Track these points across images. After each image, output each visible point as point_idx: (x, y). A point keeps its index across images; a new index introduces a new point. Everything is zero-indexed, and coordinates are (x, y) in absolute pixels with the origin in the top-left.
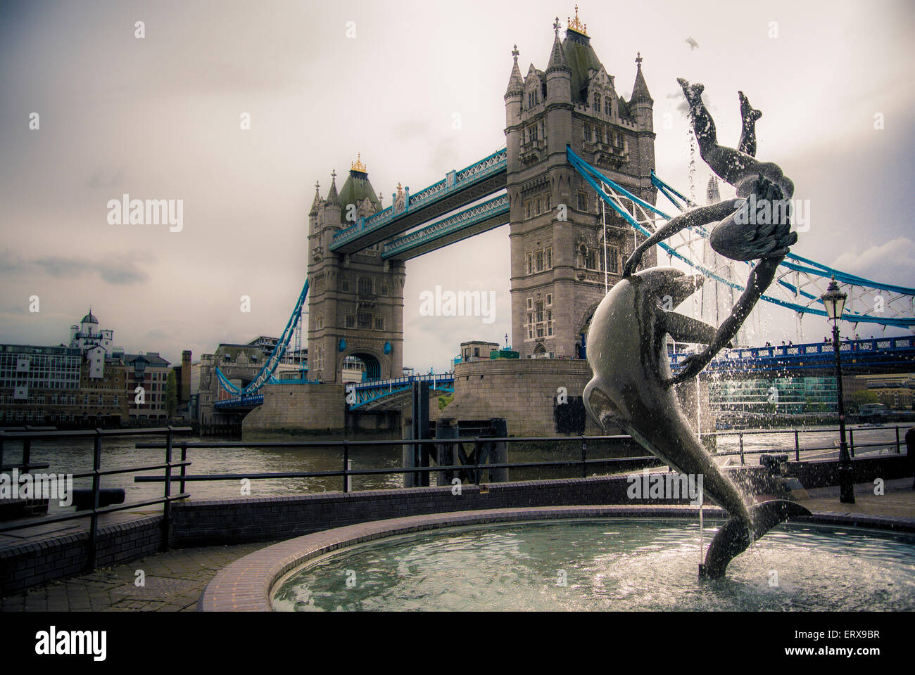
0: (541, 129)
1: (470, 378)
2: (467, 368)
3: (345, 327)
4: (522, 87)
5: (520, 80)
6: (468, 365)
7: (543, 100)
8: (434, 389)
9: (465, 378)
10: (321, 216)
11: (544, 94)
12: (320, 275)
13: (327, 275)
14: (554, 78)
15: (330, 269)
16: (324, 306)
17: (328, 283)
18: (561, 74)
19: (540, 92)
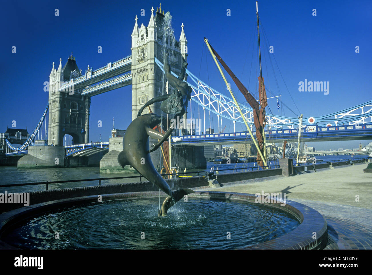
0: (145, 49)
1: (115, 144)
2: (114, 140)
3: (65, 123)
4: (138, 32)
5: (138, 30)
6: (114, 139)
7: (146, 38)
8: (101, 148)
9: (113, 144)
10: (55, 77)
11: (147, 36)
12: (54, 101)
13: (57, 101)
14: (151, 30)
15: (58, 99)
16: (56, 114)
17: (57, 104)
18: (153, 29)
19: (145, 35)
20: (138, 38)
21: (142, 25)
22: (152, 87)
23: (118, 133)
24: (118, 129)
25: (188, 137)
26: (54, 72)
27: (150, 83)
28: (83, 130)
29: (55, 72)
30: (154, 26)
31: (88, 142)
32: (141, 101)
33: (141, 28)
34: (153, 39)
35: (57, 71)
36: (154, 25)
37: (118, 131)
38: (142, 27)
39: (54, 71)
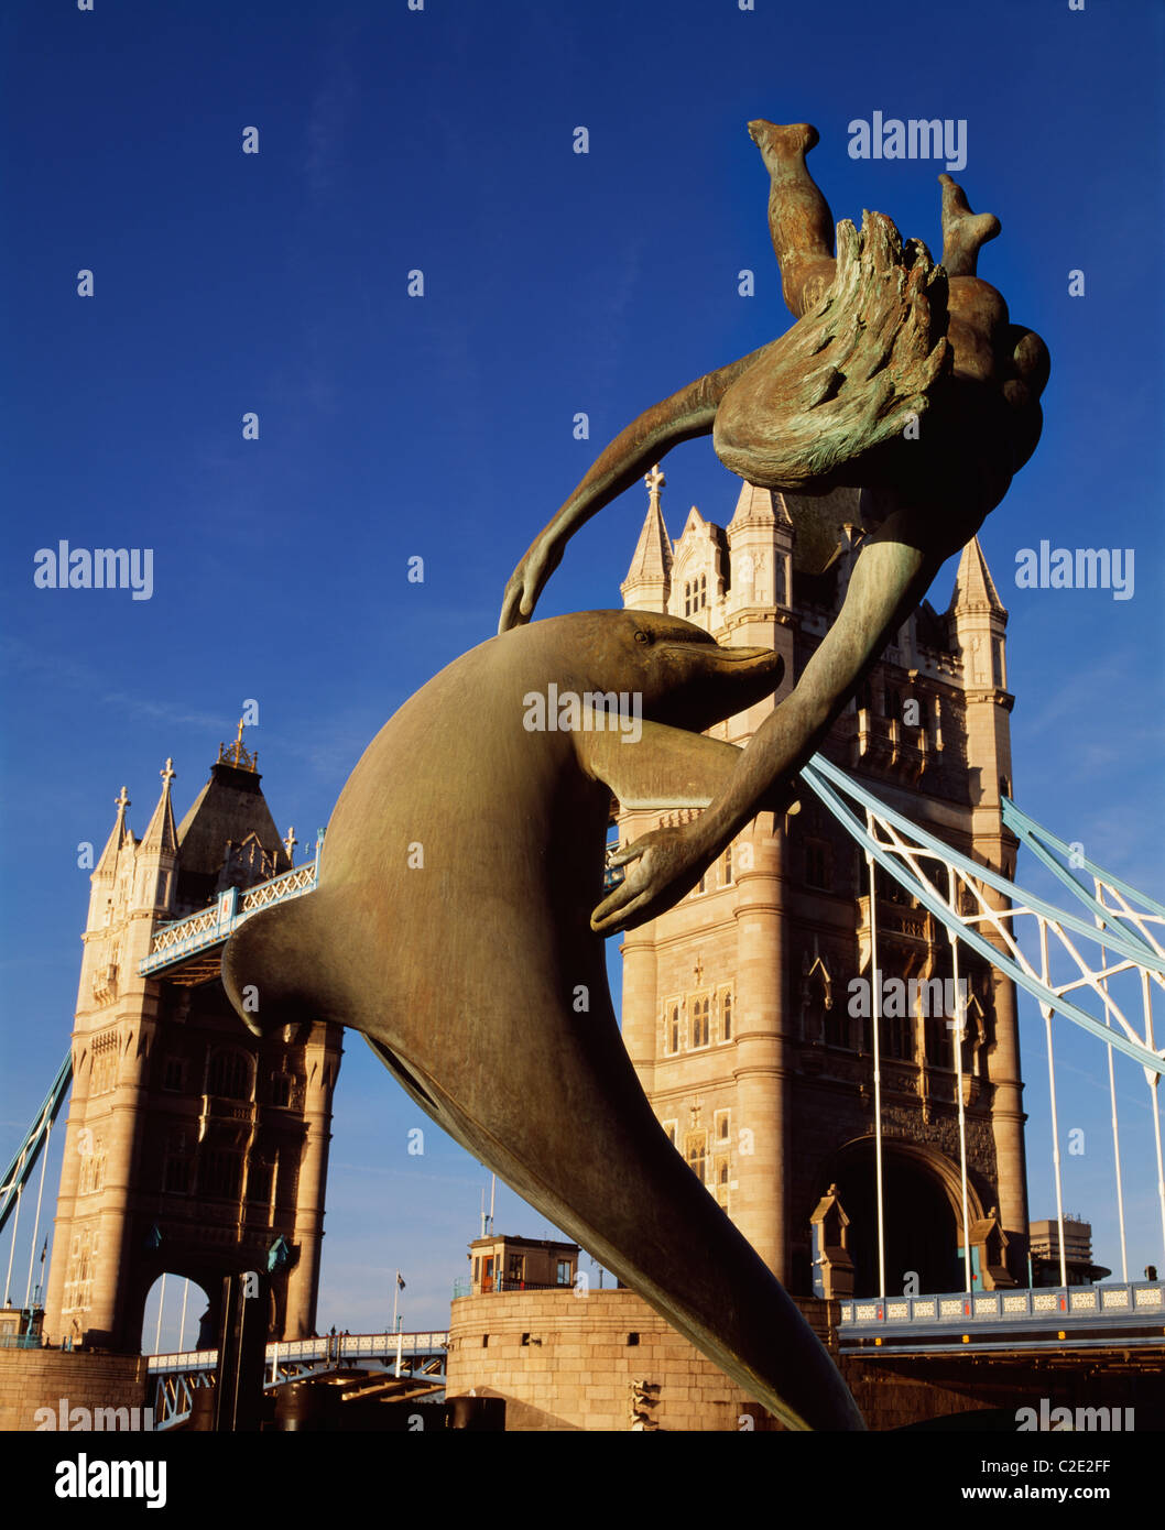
1: (493, 1340)
2: (483, 1313)
3: (163, 1190)
4: (667, 564)
5: (664, 549)
6: (487, 1302)
7: (721, 597)
8: (391, 1377)
9: (480, 1341)
10: (124, 884)
11: (725, 585)
12: (105, 1044)
13: (125, 1043)
14: (751, 544)
15: (135, 1026)
16: (109, 1126)
17: (124, 1065)
18: (767, 535)
19: (714, 578)
20: (665, 602)
21: (694, 516)
22: (764, 929)
23: (513, 1263)
24: (512, 1235)
25: (1037, 1300)
26: (120, 847)
27: (748, 901)
28: (279, 1241)
29: (129, 848)
30: (772, 518)
31: (307, 1331)
32: (686, 1032)
33: (687, 534)
34: (767, 601)
35: (138, 842)
36: (770, 512)
37: (516, 1250)
38: (694, 528)
39: (121, 840)
